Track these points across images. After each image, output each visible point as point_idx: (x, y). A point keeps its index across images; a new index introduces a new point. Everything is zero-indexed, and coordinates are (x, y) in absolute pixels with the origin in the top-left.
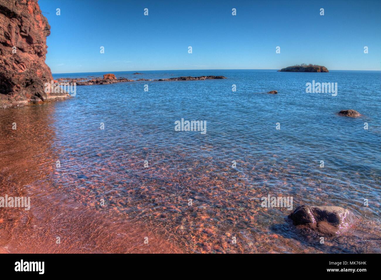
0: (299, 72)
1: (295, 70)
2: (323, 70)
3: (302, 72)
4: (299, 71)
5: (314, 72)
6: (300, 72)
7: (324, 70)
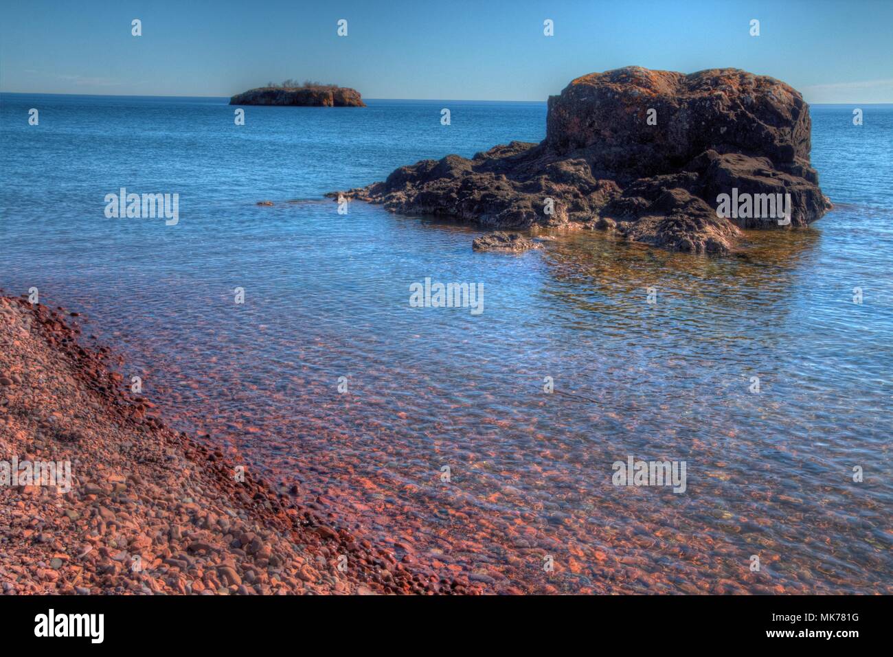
0: (274, 105)
1: (263, 101)
2: (341, 100)
3: (283, 105)
4: (273, 102)
5: (315, 105)
6: (278, 105)
7: (347, 100)
